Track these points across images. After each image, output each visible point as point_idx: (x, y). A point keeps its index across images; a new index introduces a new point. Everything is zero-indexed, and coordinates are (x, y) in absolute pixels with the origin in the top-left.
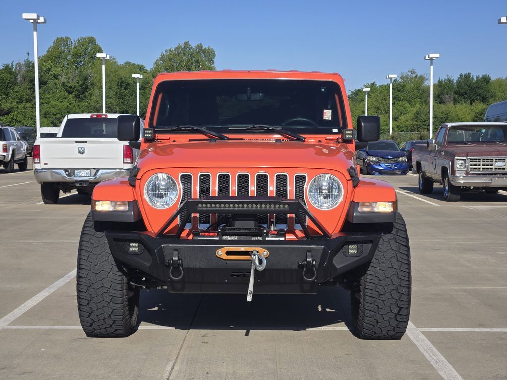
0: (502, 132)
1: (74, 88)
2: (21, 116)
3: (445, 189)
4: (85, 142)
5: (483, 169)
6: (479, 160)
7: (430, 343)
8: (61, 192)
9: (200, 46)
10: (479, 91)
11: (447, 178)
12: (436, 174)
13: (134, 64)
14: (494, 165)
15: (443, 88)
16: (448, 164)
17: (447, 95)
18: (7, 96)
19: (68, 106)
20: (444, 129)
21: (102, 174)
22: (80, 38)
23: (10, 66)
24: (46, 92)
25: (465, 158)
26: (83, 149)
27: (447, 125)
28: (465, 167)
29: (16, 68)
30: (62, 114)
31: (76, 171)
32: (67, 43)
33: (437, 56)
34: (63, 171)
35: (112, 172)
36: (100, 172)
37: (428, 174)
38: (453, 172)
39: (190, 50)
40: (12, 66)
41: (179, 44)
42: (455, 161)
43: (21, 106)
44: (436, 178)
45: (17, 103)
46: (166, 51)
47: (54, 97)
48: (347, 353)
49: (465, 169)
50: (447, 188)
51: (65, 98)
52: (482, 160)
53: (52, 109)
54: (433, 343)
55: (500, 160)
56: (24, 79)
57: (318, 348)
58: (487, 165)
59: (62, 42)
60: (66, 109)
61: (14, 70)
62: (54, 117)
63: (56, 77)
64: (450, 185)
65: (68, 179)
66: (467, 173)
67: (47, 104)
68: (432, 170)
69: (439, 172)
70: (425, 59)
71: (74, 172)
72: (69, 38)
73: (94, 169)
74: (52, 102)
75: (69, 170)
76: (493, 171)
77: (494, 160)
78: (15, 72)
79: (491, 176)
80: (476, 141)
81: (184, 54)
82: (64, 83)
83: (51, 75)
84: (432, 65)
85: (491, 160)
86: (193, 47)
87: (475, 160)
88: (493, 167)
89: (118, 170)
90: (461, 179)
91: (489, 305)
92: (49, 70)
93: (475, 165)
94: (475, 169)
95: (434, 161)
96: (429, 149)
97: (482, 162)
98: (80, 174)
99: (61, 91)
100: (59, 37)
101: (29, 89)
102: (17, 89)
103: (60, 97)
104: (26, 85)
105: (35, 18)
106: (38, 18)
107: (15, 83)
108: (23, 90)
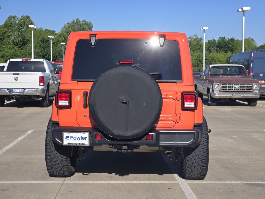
0: (238, 69)
1: (18, 43)
3: (209, 99)
4: (18, 74)
5: (228, 89)
6: (226, 85)
7: (192, 191)
8: (6, 100)
9: (85, 21)
10: (229, 46)
11: (210, 94)
12: (204, 91)
13: (50, 30)
14: (234, 87)
15: (211, 44)
16: (210, 87)
17: (213, 48)
19: (14, 52)
20: (208, 68)
21: (27, 91)
22: (22, 16)
25: (219, 83)
26: (17, 78)
27: (210, 66)
28: (219, 88)
30: (11, 56)
31: (13, 90)
32: (15, 19)
33: (207, 28)
34: (6, 90)
35: (33, 90)
36: (26, 90)
37: (200, 91)
38: (213, 91)
39: (79, 23)
41: (74, 20)
42: (214, 85)
44: (205, 94)
46: (67, 24)
47: (7, 47)
48: (147, 197)
49: (219, 89)
50: (210, 99)
51: (13, 48)
52: (227, 85)
53: (6, 54)
54: (193, 191)
55: (237, 84)
57: (131, 194)
58: (230, 87)
59: (12, 18)
60: (13, 54)
62: (7, 58)
63: (8, 37)
64: (211, 97)
65: (9, 94)
66: (220, 91)
67: (3, 51)
68: (202, 89)
69: (206, 90)
70: (201, 30)
71: (12, 90)
72: (16, 16)
73: (23, 88)
74: (6, 50)
75: (10, 89)
76: (233, 90)
77: (234, 85)
79: (232, 93)
80: (225, 74)
81: (77, 25)
83: (6, 36)
84: (204, 33)
85: (232, 85)
86: (81, 22)
87: (224, 85)
88: (233, 88)
89: (36, 89)
90: (217, 94)
91: (225, 168)
93: (224, 87)
94: (224, 89)
95: (203, 85)
96: (201, 78)
97: (227, 86)
98: (16, 91)
99: (11, 44)
100: (11, 15)
103: (10, 47)
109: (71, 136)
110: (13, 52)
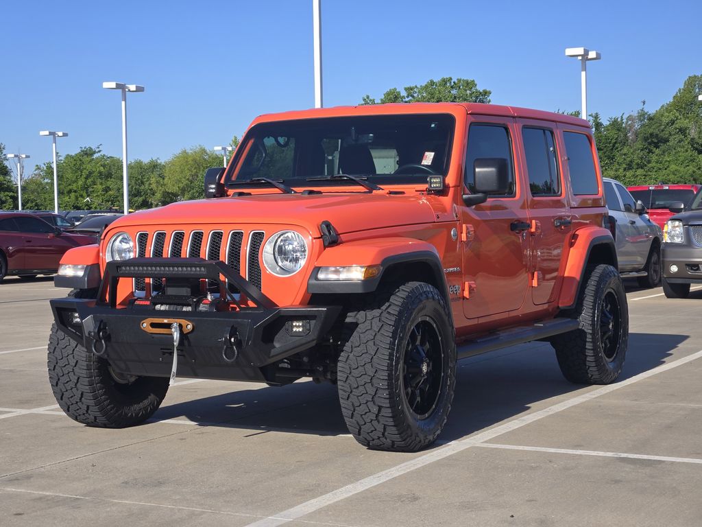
18: (612, 160)
19: (694, 172)
23: (619, 120)
24: (666, 154)
29: (627, 122)
40: (622, 120)
43: (629, 174)
45: (625, 169)
47: (676, 160)
51: (693, 161)
56: (637, 136)
59: (696, 81)
60: (692, 176)
61: (624, 125)
63: (683, 131)
78: (625, 128)
82: (693, 139)
83: (676, 129)
92: (674, 122)
99: (687, 151)
100: (690, 76)
101: (642, 150)
102: (625, 151)
103: (686, 159)
104: (639, 145)
105: (583, 53)
106: (586, 52)
107: (624, 143)
108: (633, 151)
110: (690, 171)
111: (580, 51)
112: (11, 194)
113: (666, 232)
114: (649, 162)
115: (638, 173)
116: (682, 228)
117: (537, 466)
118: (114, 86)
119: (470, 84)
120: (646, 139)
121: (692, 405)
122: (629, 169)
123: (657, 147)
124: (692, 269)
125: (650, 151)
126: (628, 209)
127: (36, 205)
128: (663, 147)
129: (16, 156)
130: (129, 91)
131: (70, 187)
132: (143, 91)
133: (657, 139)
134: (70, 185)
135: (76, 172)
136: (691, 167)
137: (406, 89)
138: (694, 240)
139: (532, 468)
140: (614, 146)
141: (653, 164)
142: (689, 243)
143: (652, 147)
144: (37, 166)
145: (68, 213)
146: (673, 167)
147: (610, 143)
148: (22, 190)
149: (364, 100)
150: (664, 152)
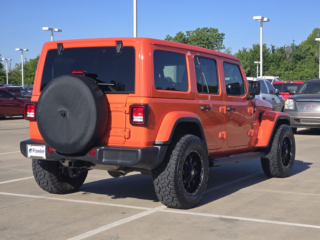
2: (286, 78)
18: (279, 66)
23: (283, 48)
24: (303, 64)
29: (287, 49)
30: (312, 77)
40: (285, 48)
43: (286, 73)
45: (284, 71)
47: (308, 67)
53: (305, 74)
56: (290, 56)
59: (318, 31)
61: (285, 50)
62: (307, 79)
63: (312, 54)
83: (309, 53)
99: (313, 63)
100: (316, 28)
101: (293, 62)
102: (284, 62)
103: (312, 66)
104: (291, 59)
105: (261, 19)
106: (263, 18)
107: (285, 59)
108: (288, 62)
109: (33, 149)
110: (314, 72)
111: (260, 18)
112: (4, 77)
113: (286, 104)
114: (296, 67)
115: (290, 72)
116: (293, 102)
117: (181, 222)
118: (48, 29)
119: (215, 31)
120: (294, 57)
121: (268, 191)
122: (286, 71)
123: (300, 61)
124: (297, 121)
125: (296, 63)
126: (271, 93)
127: (15, 82)
128: (302, 61)
129: (5, 59)
130: (55, 31)
131: (31, 74)
132: (61, 31)
133: (300, 57)
134: (31, 73)
135: (34, 67)
136: (314, 70)
137: (187, 32)
138: (298, 108)
139: (179, 223)
140: (280, 60)
141: (298, 68)
142: (296, 109)
143: (297, 61)
144: (16, 64)
145: (29, 86)
146: (306, 70)
147: (278, 58)
148: (8, 75)
149: (167, 37)
150: (302, 63)
